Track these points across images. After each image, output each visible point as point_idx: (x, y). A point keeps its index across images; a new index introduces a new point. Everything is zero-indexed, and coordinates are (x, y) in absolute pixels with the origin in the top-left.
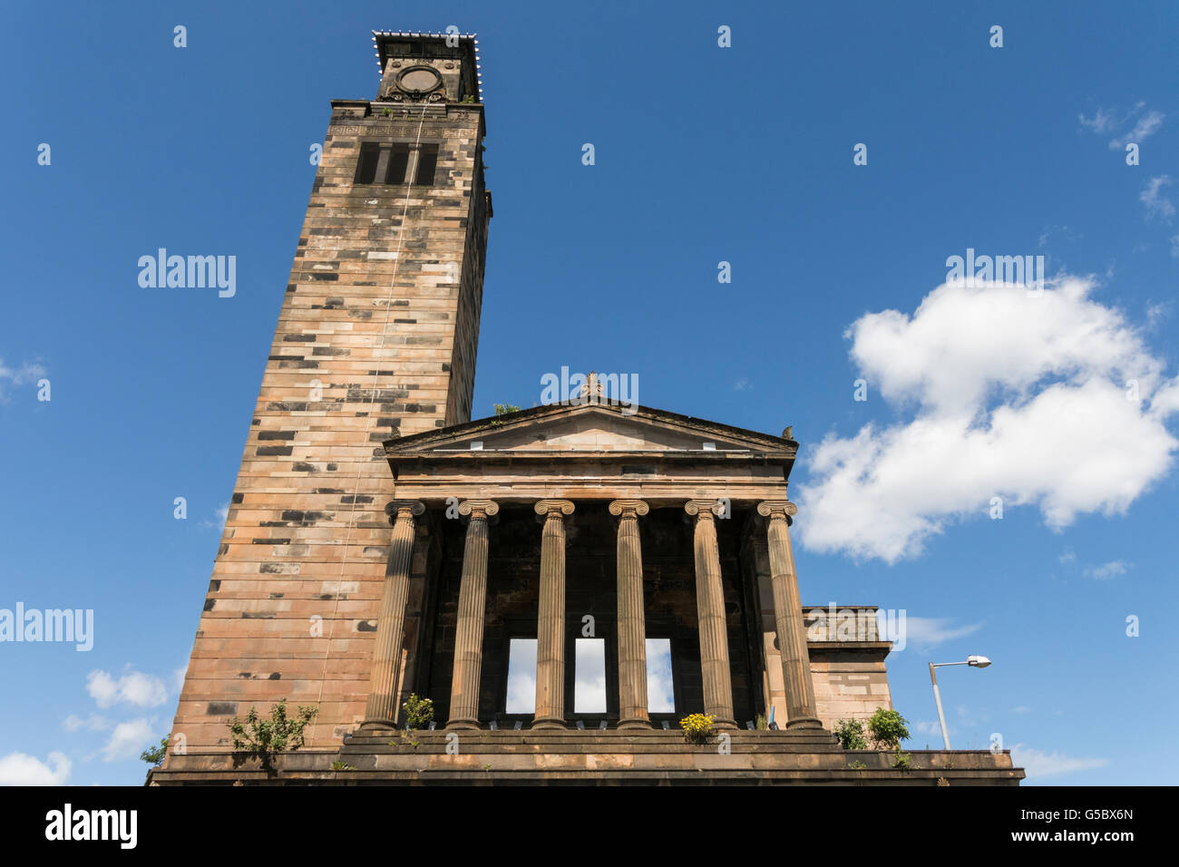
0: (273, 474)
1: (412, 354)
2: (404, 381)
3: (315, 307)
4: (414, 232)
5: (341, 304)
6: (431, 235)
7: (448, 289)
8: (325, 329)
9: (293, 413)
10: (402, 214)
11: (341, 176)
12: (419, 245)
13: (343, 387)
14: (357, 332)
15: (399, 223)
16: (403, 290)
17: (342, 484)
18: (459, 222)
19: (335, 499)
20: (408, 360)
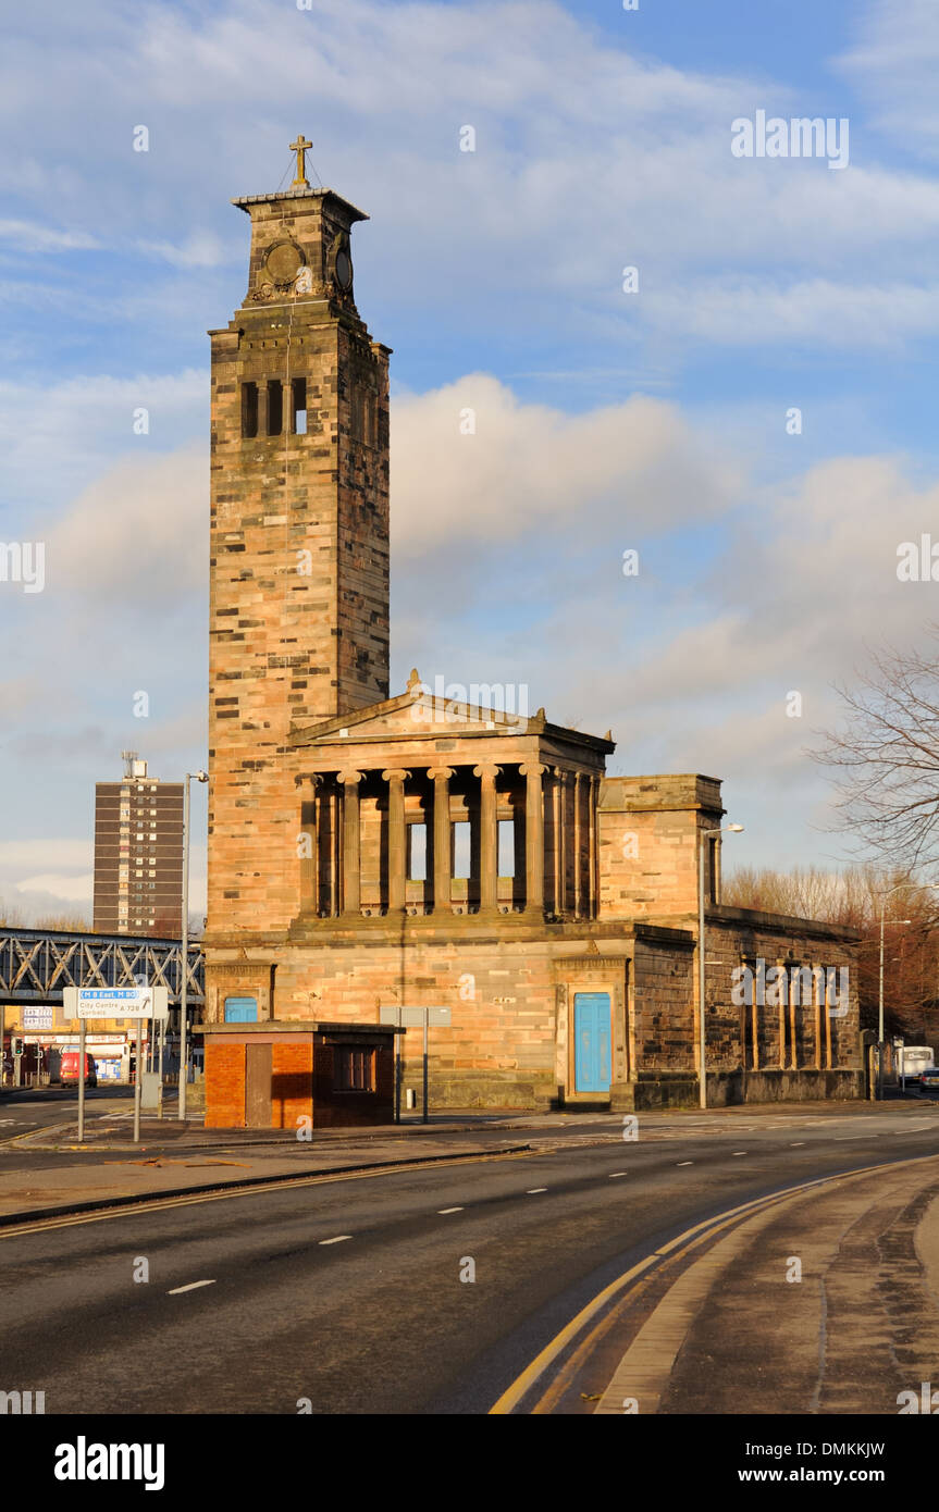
0: (231, 733)
1: (308, 620)
2: (306, 647)
3: (233, 580)
4: (296, 491)
5: (252, 575)
6: (310, 493)
7: (328, 552)
8: (243, 603)
9: (235, 682)
10: (284, 471)
11: (230, 429)
12: (301, 507)
13: (264, 655)
14: (267, 602)
15: (282, 482)
16: (294, 556)
17: (275, 738)
18: (330, 475)
19: (272, 750)
20: (306, 626)
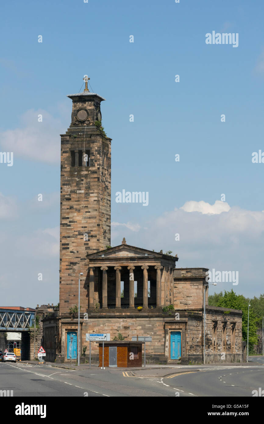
0: (67, 254)
1: (90, 221)
2: (90, 229)
3: (67, 209)
4: (87, 183)
5: (73, 207)
6: (91, 184)
7: (96, 202)
8: (70, 216)
9: (68, 239)
10: (83, 177)
11: (67, 164)
12: (88, 188)
13: (77, 231)
14: (78, 216)
15: (83, 180)
16: (86, 202)
17: (80, 256)
18: (97, 179)
19: (79, 259)
20: (90, 223)
